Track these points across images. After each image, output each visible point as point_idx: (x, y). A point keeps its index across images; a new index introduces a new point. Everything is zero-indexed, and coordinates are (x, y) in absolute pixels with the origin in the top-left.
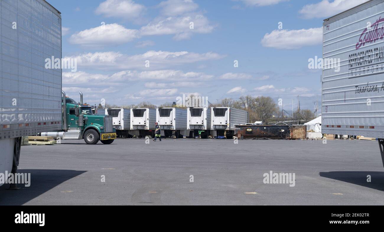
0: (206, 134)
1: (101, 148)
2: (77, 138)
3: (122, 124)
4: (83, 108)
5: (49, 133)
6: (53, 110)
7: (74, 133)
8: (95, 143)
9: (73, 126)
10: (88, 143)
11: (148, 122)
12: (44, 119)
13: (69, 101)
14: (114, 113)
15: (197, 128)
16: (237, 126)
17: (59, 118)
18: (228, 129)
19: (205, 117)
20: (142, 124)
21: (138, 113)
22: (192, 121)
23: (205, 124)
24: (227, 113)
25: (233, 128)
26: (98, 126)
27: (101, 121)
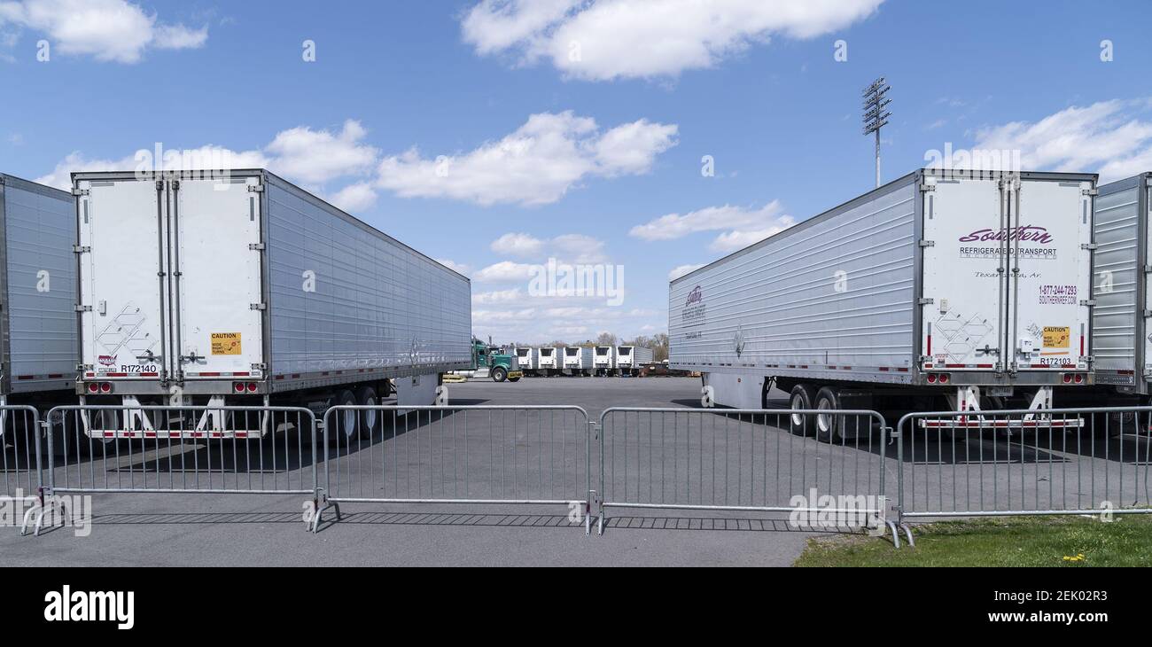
0: (612, 373)
1: (507, 384)
2: (486, 376)
3: (531, 363)
4: (492, 349)
5: (461, 372)
6: (465, 353)
7: (483, 372)
8: (502, 380)
9: (483, 365)
10: (496, 381)
11: (555, 361)
12: (459, 359)
13: (479, 342)
14: (522, 353)
15: (602, 366)
16: (640, 365)
17: (469, 359)
18: (632, 367)
19: (611, 356)
20: (550, 363)
21: (546, 353)
22: (599, 360)
23: (611, 363)
24: (632, 351)
25: (637, 366)
26: (505, 366)
27: (508, 360)
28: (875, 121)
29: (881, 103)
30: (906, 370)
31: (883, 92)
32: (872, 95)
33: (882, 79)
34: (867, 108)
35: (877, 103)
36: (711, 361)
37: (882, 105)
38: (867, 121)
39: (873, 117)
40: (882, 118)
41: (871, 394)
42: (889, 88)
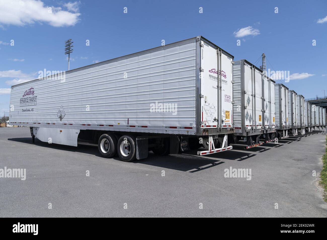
28: (68, 51)
29: (70, 46)
30: (191, 128)
31: (71, 43)
32: (68, 43)
33: (71, 39)
34: (66, 47)
35: (69, 46)
36: (40, 122)
37: (71, 47)
38: (66, 50)
39: (68, 49)
40: (71, 50)
41: (148, 138)
42: (73, 42)
